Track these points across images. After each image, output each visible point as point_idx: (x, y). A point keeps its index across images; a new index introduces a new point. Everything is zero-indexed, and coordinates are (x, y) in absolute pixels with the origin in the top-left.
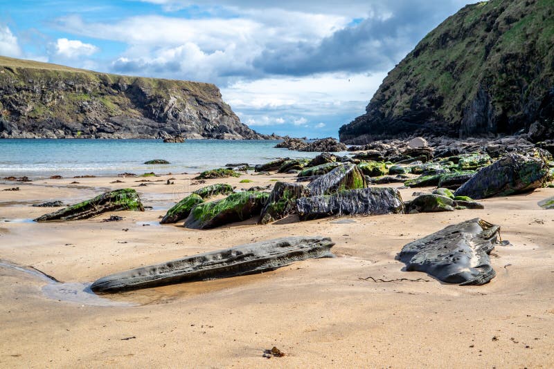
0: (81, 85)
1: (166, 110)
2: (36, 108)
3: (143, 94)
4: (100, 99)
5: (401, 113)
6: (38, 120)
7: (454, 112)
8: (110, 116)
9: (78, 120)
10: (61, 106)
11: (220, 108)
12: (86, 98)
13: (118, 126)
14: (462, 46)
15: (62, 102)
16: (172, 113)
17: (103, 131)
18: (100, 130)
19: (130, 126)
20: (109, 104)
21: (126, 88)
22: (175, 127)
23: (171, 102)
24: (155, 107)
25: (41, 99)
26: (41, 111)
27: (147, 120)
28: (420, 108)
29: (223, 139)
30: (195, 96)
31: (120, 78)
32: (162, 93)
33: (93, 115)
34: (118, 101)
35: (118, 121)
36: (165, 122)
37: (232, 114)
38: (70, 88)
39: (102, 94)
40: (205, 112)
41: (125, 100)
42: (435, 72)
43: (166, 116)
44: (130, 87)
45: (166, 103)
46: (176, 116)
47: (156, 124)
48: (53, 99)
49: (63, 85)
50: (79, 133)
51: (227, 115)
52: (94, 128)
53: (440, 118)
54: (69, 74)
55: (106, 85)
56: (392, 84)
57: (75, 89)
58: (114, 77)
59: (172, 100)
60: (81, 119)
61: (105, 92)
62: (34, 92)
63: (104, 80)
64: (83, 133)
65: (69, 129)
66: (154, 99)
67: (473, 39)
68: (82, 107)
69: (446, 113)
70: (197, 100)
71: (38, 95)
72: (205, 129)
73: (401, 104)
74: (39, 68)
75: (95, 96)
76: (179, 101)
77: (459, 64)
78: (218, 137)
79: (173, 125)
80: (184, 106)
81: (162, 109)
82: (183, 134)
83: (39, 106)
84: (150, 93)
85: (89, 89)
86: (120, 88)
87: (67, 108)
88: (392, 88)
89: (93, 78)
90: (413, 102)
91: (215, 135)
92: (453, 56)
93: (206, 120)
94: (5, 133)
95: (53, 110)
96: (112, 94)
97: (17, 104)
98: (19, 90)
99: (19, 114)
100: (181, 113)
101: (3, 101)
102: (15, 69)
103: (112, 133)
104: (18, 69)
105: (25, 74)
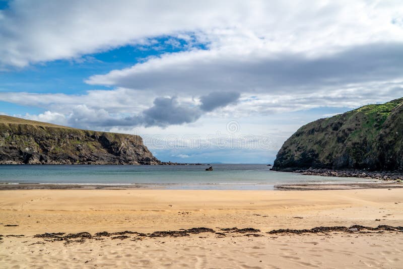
0: (76, 136)
1: (120, 149)
2: (56, 148)
3: (108, 141)
4: (86, 143)
5: (298, 159)
6: (57, 155)
7: (325, 160)
8: (92, 152)
9: (76, 155)
10: (67, 147)
12: (79, 143)
13: (97, 158)
14: (323, 134)
15: (68, 145)
16: (123, 151)
17: (90, 160)
18: (88, 160)
19: (103, 158)
20: (91, 146)
21: (98, 138)
22: (125, 158)
23: (122, 145)
24: (114, 148)
25: (58, 143)
26: (58, 150)
27: (110, 155)
28: (308, 158)
29: (150, 164)
30: (132, 142)
31: (95, 133)
32: (117, 140)
33: (83, 152)
34: (94, 145)
35: (96, 155)
36: (120, 156)
37: (149, 151)
38: (71, 138)
40: (137, 150)
41: (98, 144)
42: (312, 144)
43: (120, 152)
44: (100, 137)
45: (120, 146)
46: (125, 152)
47: (115, 157)
48: (64, 142)
49: (68, 136)
50: (78, 161)
51: (146, 152)
52: (85, 159)
53: (318, 162)
54: (69, 130)
55: (88, 136)
56: (288, 147)
57: (73, 138)
58: (92, 132)
59: (123, 144)
60: (78, 154)
61: (88, 140)
62: (54, 140)
63: (87, 133)
64: (80, 161)
65: (72, 159)
66: (114, 143)
67: (327, 132)
68: (78, 148)
69: (321, 160)
70: (133, 144)
71: (56, 141)
72: (138, 160)
73: (297, 156)
74: (56, 127)
75: (84, 142)
76: (126, 144)
77: (323, 142)
78: (147, 164)
79: (124, 158)
80: (128, 147)
81: (118, 149)
82: (130, 162)
83: (57, 147)
84: (111, 140)
85: (80, 138)
86: (95, 138)
87: (70, 148)
88: (288, 148)
89: (81, 132)
90: (303, 155)
91: (145, 162)
92: (319, 138)
93: (138, 154)
94: (43, 161)
95: (64, 149)
96: (92, 141)
97: (46, 146)
98: (47, 139)
99: (47, 151)
100: (127, 151)
101: (40, 144)
102: (44, 128)
103: (95, 161)
104: (46, 127)
105: (50, 130)
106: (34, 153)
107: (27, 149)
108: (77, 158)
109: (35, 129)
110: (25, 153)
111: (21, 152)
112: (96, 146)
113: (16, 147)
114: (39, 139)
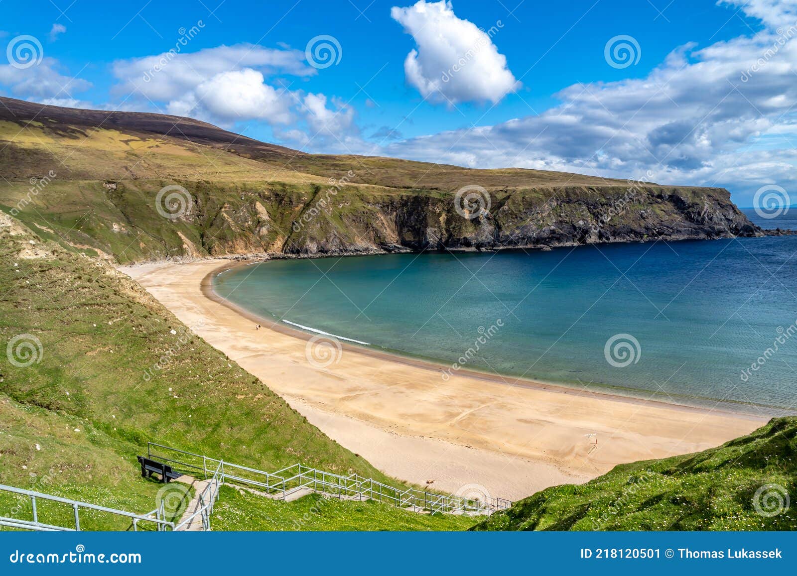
0: (637, 198)
1: (702, 215)
3: (683, 202)
4: (651, 207)
6: (617, 227)
8: (662, 221)
9: (640, 225)
10: (628, 215)
11: (733, 208)
12: (642, 207)
13: (672, 230)
15: (628, 212)
16: (708, 216)
18: (659, 233)
19: (680, 229)
20: (658, 211)
21: (667, 197)
22: (713, 228)
23: (705, 208)
24: (693, 212)
26: (617, 220)
27: (688, 223)
30: (717, 200)
31: (661, 190)
32: (697, 200)
33: (650, 222)
34: (663, 208)
35: (668, 224)
36: (703, 224)
37: (740, 212)
39: (651, 203)
40: (726, 213)
41: (670, 206)
43: (703, 219)
44: (670, 196)
45: (702, 208)
46: (711, 219)
47: (696, 226)
50: (646, 236)
51: (737, 214)
52: (655, 232)
55: (653, 196)
57: (633, 201)
60: (643, 225)
61: (652, 202)
63: (650, 193)
64: (648, 236)
65: (637, 232)
66: (693, 205)
68: (642, 215)
70: (719, 204)
72: (731, 229)
75: (647, 205)
76: (710, 206)
79: (710, 227)
81: (699, 214)
84: (688, 198)
85: (642, 200)
86: (663, 198)
87: (631, 216)
93: (728, 220)
94: (604, 239)
95: (624, 219)
96: (658, 202)
98: (602, 205)
100: (714, 216)
101: (594, 214)
102: (595, 189)
103: (670, 235)
104: (597, 189)
105: (603, 192)
106: (589, 228)
107: (581, 223)
108: (643, 231)
109: (586, 193)
110: (580, 228)
111: (574, 228)
112: (665, 210)
113: (567, 220)
114: (592, 207)
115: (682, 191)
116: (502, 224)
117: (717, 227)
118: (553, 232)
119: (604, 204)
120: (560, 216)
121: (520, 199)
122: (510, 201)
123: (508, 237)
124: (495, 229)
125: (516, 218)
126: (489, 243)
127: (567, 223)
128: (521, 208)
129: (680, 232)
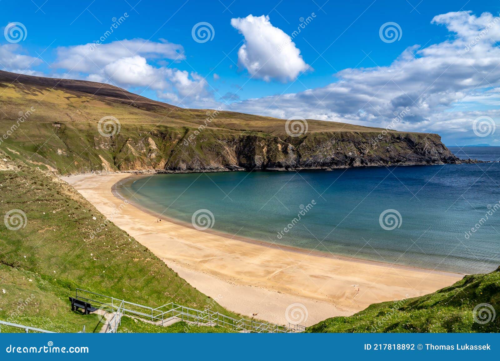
0: (384, 139)
1: (424, 149)
2: (370, 151)
3: (412, 142)
4: (393, 145)
6: (372, 157)
8: (400, 154)
9: (386, 156)
10: (379, 149)
11: (443, 146)
12: (387, 145)
13: (406, 159)
16: (427, 151)
18: (398, 161)
20: (397, 147)
21: (403, 139)
22: (431, 158)
23: (426, 146)
24: (419, 148)
25: (371, 147)
26: (372, 152)
29: (455, 163)
30: (433, 141)
32: (421, 141)
33: (393, 154)
34: (400, 146)
35: (403, 155)
36: (425, 156)
37: (447, 148)
39: (393, 143)
40: (438, 149)
41: (404, 144)
43: (425, 153)
44: (405, 138)
45: (424, 146)
46: (429, 153)
47: (420, 157)
50: (390, 162)
51: (445, 150)
52: (395, 160)
55: (394, 138)
60: (388, 155)
61: (394, 141)
62: (368, 144)
63: (393, 136)
65: (384, 160)
66: (419, 144)
68: (387, 149)
70: (434, 143)
72: (441, 159)
75: (391, 144)
76: (429, 145)
78: (452, 163)
79: (429, 158)
80: (432, 148)
81: (422, 149)
82: (436, 162)
84: (416, 140)
85: (388, 141)
86: (400, 139)
87: (381, 150)
89: (388, 135)
93: (440, 153)
94: (364, 164)
95: (376, 152)
96: (397, 142)
97: (363, 149)
99: (364, 154)
100: (431, 151)
101: (358, 148)
102: (359, 133)
103: (405, 162)
104: (360, 133)
105: (364, 135)
106: (355, 157)
107: (350, 154)
108: (388, 159)
109: (353, 136)
110: (349, 157)
111: (346, 156)
112: (402, 147)
113: (342, 152)
114: (357, 144)
115: (412, 135)
116: (301, 154)
117: (433, 158)
118: (333, 159)
119: (364, 143)
120: (338, 149)
121: (313, 138)
122: (306, 140)
123: (305, 162)
124: (297, 157)
125: (311, 150)
126: (293, 165)
127: (341, 154)
128: (314, 144)
129: (411, 160)
